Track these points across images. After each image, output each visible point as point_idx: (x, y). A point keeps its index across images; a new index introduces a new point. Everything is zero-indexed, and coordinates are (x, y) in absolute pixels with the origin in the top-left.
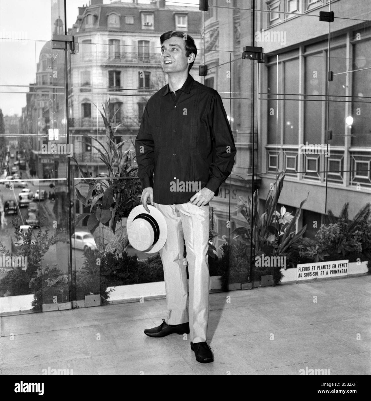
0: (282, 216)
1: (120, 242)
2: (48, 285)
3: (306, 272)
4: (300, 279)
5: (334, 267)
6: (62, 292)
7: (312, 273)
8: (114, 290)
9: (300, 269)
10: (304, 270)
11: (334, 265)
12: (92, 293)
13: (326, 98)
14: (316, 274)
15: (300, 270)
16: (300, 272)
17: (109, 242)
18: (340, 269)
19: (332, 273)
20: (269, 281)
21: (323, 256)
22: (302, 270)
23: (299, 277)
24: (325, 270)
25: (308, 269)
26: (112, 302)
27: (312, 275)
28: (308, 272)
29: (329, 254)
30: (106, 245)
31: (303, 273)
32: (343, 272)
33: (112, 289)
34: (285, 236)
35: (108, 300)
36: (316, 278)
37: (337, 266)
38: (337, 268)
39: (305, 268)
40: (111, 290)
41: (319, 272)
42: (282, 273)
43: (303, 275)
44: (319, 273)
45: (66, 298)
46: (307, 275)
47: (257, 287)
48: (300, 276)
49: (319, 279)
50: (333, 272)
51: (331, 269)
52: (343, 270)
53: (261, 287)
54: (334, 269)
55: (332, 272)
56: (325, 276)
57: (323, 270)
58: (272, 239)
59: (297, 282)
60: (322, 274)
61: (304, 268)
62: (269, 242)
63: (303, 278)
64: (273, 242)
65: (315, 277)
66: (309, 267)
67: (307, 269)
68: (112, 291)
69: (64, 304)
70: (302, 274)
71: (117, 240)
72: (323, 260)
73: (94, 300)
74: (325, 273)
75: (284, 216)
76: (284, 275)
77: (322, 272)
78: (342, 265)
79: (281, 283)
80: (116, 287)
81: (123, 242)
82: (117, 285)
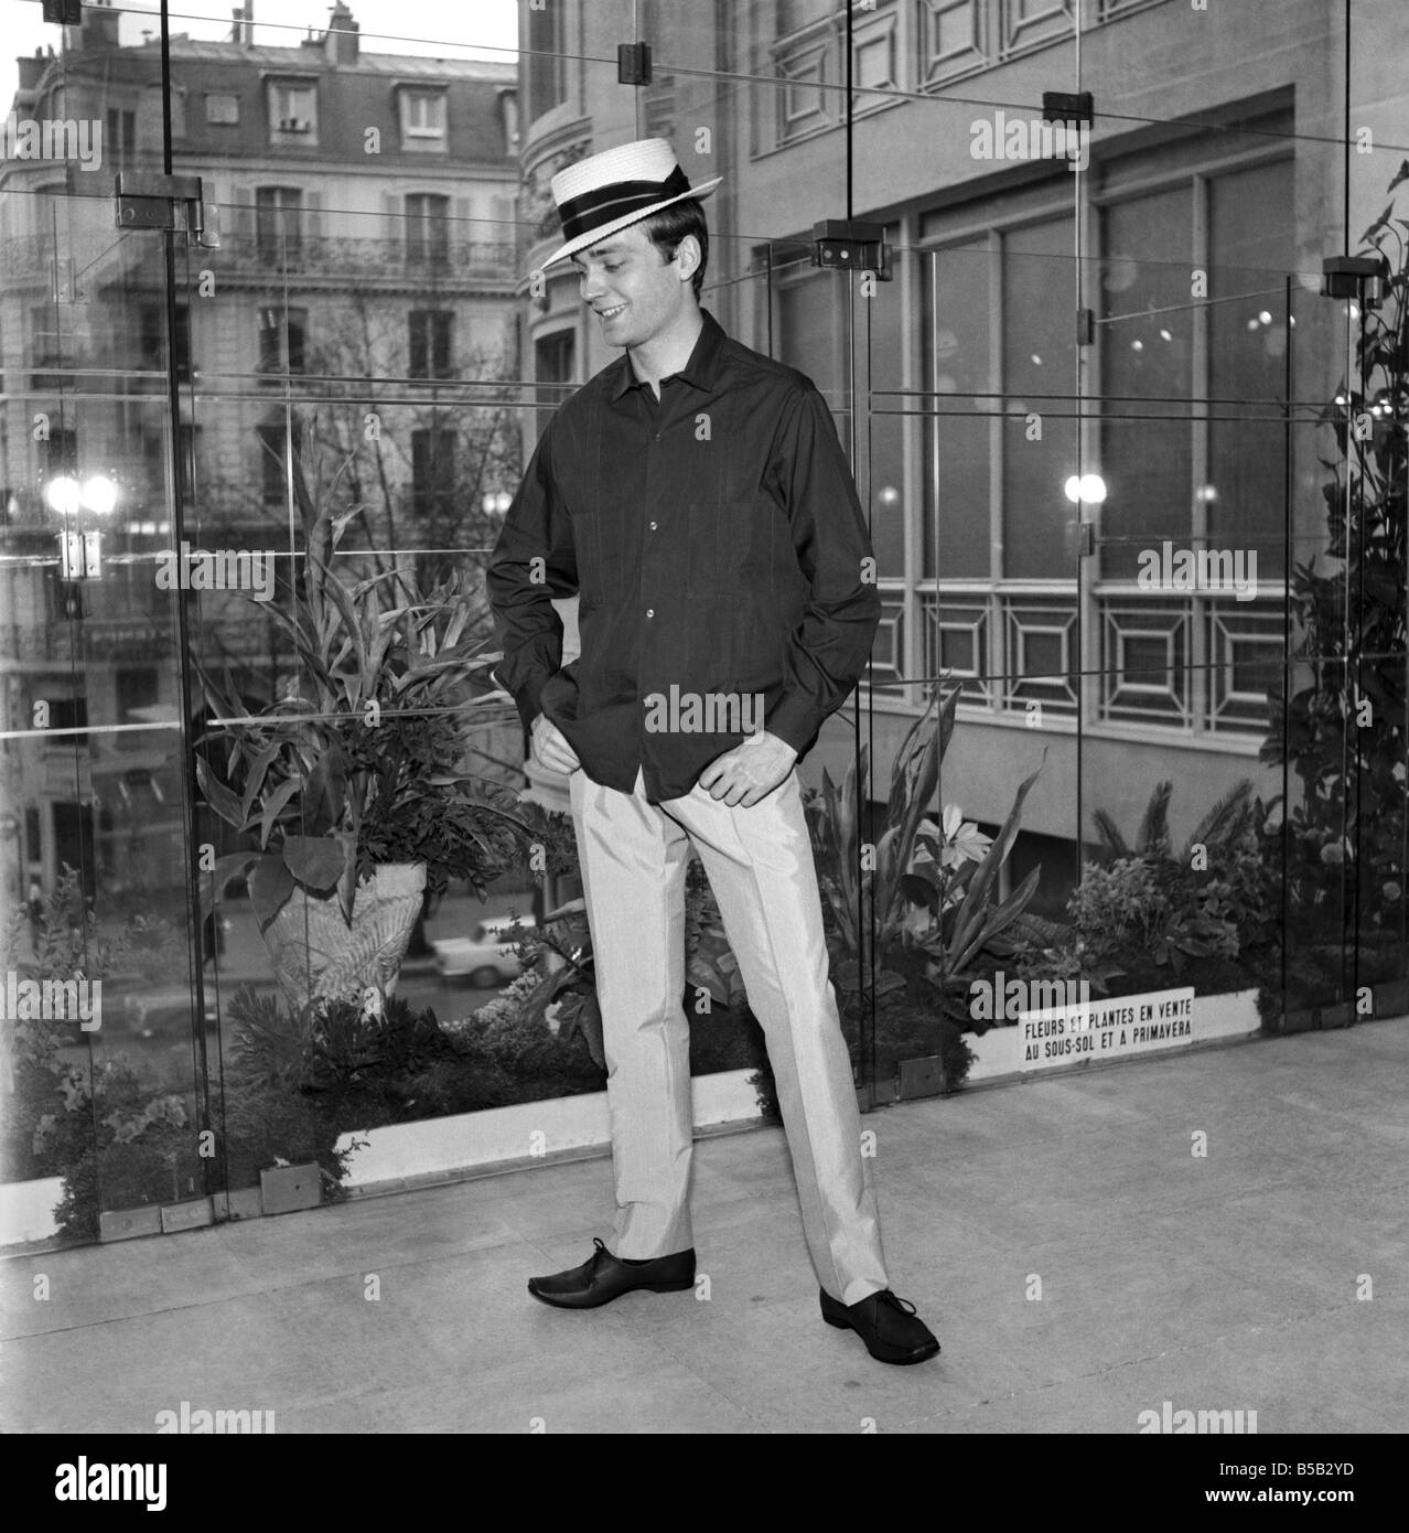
0: (949, 838)
1: (371, 958)
2: (116, 1139)
3: (1051, 1039)
4: (1032, 1065)
5: (1145, 1016)
6: (174, 1161)
7: (1073, 1042)
8: (367, 1144)
9: (1030, 1028)
10: (1043, 1033)
11: (1145, 1010)
12: (281, 1162)
14: (1085, 1043)
15: (1030, 1034)
16: (1032, 1042)
17: (332, 961)
18: (1166, 1021)
19: (1138, 1037)
20: (927, 1077)
21: (1102, 979)
22: (1036, 1033)
23: (1028, 1058)
24: (1117, 1029)
25: (1058, 1028)
26: (361, 1188)
27: (1073, 1050)
28: (1058, 1038)
29: (1123, 968)
30: (318, 972)
31: (1042, 1042)
32: (1177, 1032)
33: (357, 1141)
34: (965, 910)
35: (345, 1182)
36: (1088, 1060)
37: (1156, 1012)
38: (1157, 1020)
39: (1047, 1024)
40: (356, 1146)
41: (1097, 1035)
42: (968, 1045)
43: (1042, 1051)
44: (1097, 1043)
45: (187, 1181)
46: (1054, 1049)
47: (887, 1105)
48: (1031, 1054)
49: (1096, 1061)
50: (1142, 1035)
51: (1138, 1023)
52: (1177, 1026)
53: (899, 1102)
54: (1148, 1024)
55: (1140, 1034)
56: (1117, 1050)
57: (1107, 1029)
58: (919, 923)
59: (1025, 1078)
60: (1107, 1043)
61: (1043, 1026)
62: (910, 936)
63: (1043, 1063)
64: (922, 933)
65: (1082, 1056)
66: (1061, 1020)
67: (1054, 1028)
68: (357, 1148)
69: (183, 1207)
70: (1036, 1047)
71: (361, 952)
72: (1105, 991)
73: (297, 1187)
74: (1117, 1038)
75: (954, 838)
76: (974, 1052)
77: (1107, 1037)
78: (1171, 1006)
79: (970, 1084)
80: (373, 1132)
81: (381, 960)
82: (376, 1125)
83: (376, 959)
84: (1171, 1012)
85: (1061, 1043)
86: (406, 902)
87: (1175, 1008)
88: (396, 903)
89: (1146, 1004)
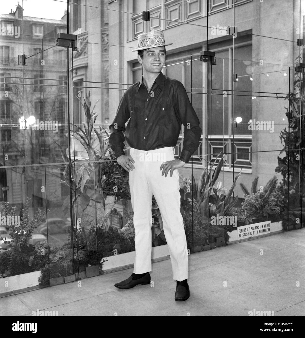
0: (219, 189)
2: (53, 261)
3: (244, 233)
6: (66, 266)
7: (248, 233)
8: (107, 260)
9: (240, 230)
10: (242, 231)
11: (262, 226)
12: (90, 265)
13: (232, 93)
14: (250, 233)
16: (240, 233)
18: (265, 228)
20: (222, 241)
21: (251, 220)
23: (239, 237)
24: (256, 230)
25: (245, 230)
26: (106, 271)
27: (248, 235)
28: (245, 232)
29: (256, 217)
30: (91, 221)
31: (242, 233)
32: (267, 231)
33: (104, 260)
35: (103, 269)
36: (251, 237)
39: (243, 229)
40: (104, 261)
41: (252, 231)
42: (228, 234)
43: (242, 235)
44: (252, 233)
45: (70, 271)
46: (244, 235)
47: (214, 248)
48: (240, 236)
49: (252, 237)
51: (260, 229)
52: (268, 229)
53: (216, 247)
54: (262, 229)
55: (260, 231)
56: (256, 235)
57: (254, 230)
58: (214, 208)
59: (240, 241)
60: (254, 233)
63: (242, 238)
65: (250, 236)
66: (246, 229)
67: (244, 230)
68: (105, 261)
69: (69, 277)
70: (241, 234)
71: (101, 216)
72: (252, 222)
73: (94, 271)
74: (256, 232)
76: (230, 236)
77: (254, 232)
79: (229, 243)
80: (108, 258)
81: (105, 218)
82: (109, 256)
83: (104, 218)
85: (246, 233)
86: (111, 204)
87: (267, 225)
88: (109, 205)
89: (262, 225)
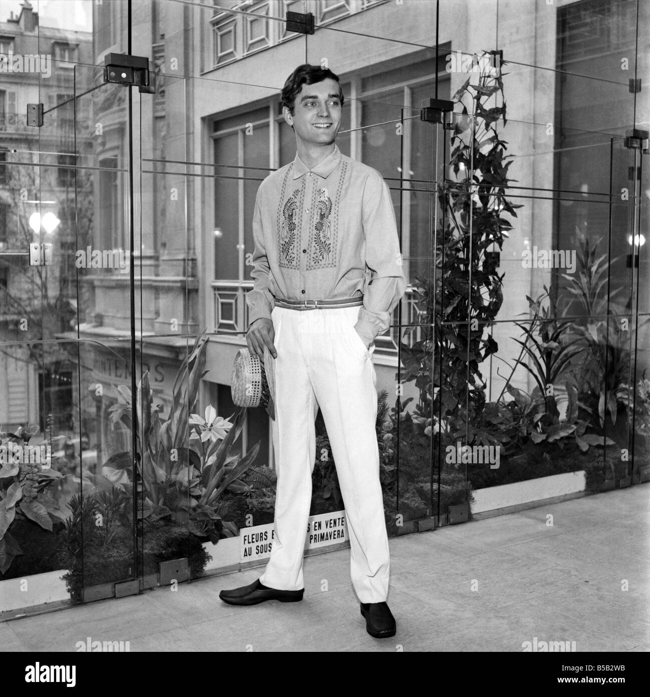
0: (209, 425)
3: (259, 543)
4: (248, 559)
5: (317, 528)
9: (247, 538)
10: (254, 540)
11: (317, 525)
15: (247, 542)
16: (247, 546)
18: (329, 530)
19: (313, 541)
20: (177, 571)
22: (250, 541)
23: (245, 555)
25: (264, 537)
28: (264, 543)
31: (253, 546)
32: (336, 536)
34: (214, 468)
37: (323, 525)
38: (324, 530)
39: (257, 535)
42: (206, 551)
43: (254, 551)
46: (262, 549)
47: (151, 589)
48: (247, 553)
50: (315, 539)
51: (313, 532)
52: (336, 533)
53: (161, 586)
54: (318, 532)
58: (186, 475)
59: (241, 568)
61: (254, 536)
62: (181, 484)
63: (254, 557)
64: (188, 481)
66: (266, 532)
67: (261, 537)
70: (250, 549)
75: (212, 425)
76: (210, 554)
78: (332, 522)
79: (208, 573)
84: (332, 525)
85: (266, 545)
87: (335, 522)
89: (318, 521)
